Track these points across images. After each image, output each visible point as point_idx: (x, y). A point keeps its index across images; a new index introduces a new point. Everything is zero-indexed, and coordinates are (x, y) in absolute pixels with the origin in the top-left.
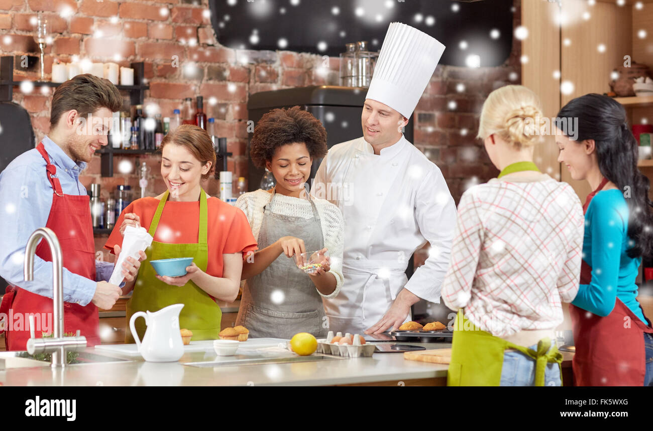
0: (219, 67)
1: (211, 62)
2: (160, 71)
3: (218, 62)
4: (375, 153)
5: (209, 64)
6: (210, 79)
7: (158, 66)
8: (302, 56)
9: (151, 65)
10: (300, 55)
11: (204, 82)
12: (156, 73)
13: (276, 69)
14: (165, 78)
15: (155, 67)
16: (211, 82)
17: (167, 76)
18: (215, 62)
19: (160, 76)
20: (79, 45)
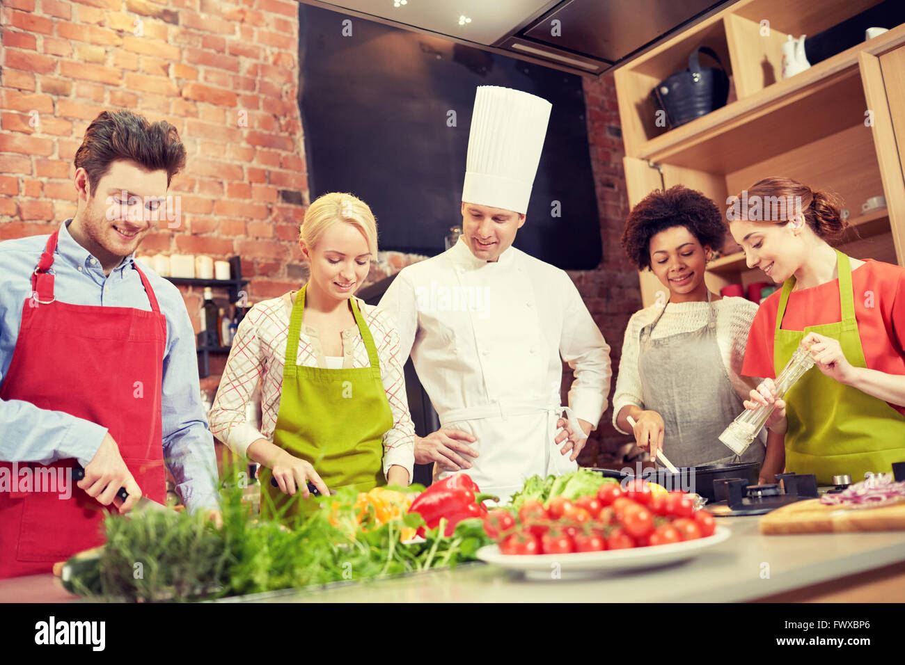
2: (262, 268)
4: (497, 261)
7: (259, 264)
8: (409, 258)
9: (251, 264)
10: (407, 256)
12: (258, 271)
13: (384, 270)
14: (268, 276)
15: (255, 266)
19: (263, 274)
20: (169, 241)
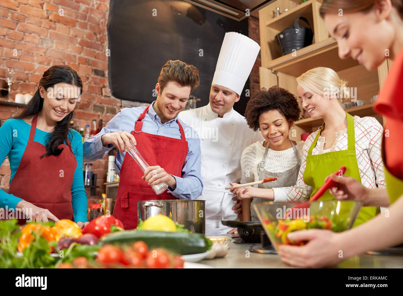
0: (113, 107)
1: (108, 104)
3: (112, 105)
5: (107, 105)
6: (107, 112)
11: (104, 114)
12: (78, 107)
14: (83, 110)
16: (108, 114)
17: (84, 108)
18: (110, 105)
